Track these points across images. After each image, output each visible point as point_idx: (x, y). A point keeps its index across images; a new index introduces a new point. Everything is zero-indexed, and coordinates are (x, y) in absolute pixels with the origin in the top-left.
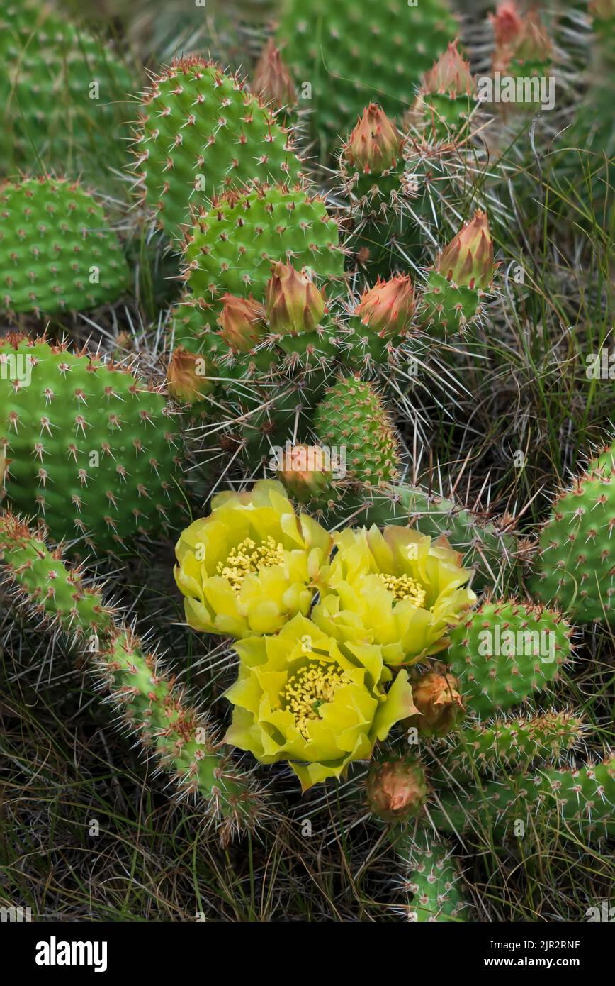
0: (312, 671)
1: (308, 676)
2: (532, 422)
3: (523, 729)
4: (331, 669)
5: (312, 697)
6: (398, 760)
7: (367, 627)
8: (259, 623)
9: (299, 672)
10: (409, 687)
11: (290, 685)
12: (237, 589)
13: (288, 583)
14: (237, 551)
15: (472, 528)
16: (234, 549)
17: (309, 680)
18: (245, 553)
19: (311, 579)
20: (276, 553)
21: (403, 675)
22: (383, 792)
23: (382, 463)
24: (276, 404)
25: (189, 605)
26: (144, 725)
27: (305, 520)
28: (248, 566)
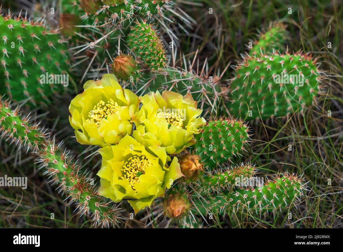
0: (135, 159)
1: (133, 161)
2: (223, 33)
3: (230, 175)
4: (143, 157)
5: (136, 170)
6: (176, 193)
7: (158, 139)
8: (109, 140)
9: (129, 160)
10: (179, 164)
11: (125, 166)
12: (98, 124)
13: (121, 121)
14: (97, 107)
15: (201, 85)
16: (95, 106)
17: (133, 163)
18: (101, 107)
19: (131, 119)
20: (115, 107)
21: (175, 159)
22: (171, 208)
23: (159, 60)
24: (109, 36)
25: (77, 133)
26: (63, 184)
27: (127, 91)
28: (102, 113)
